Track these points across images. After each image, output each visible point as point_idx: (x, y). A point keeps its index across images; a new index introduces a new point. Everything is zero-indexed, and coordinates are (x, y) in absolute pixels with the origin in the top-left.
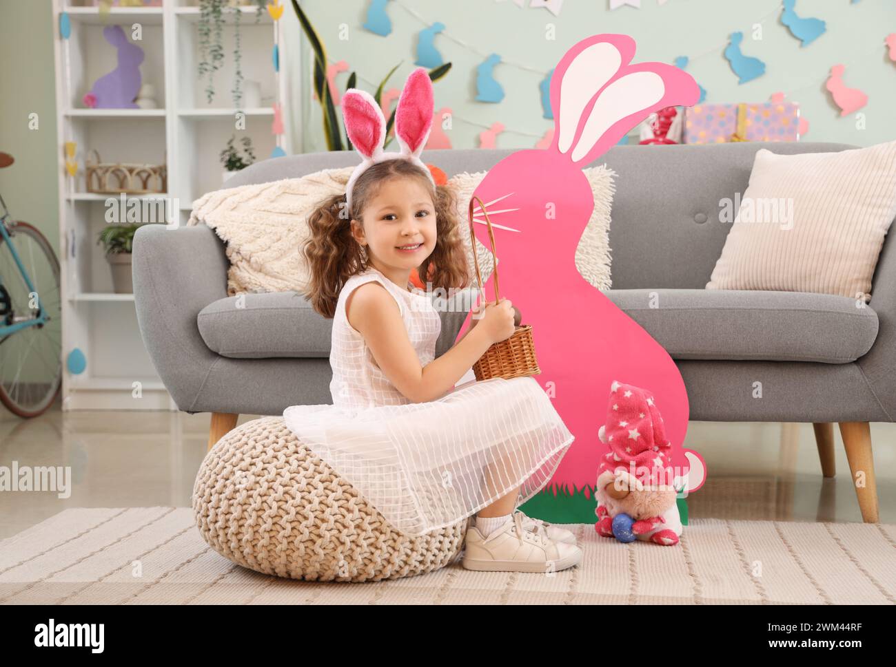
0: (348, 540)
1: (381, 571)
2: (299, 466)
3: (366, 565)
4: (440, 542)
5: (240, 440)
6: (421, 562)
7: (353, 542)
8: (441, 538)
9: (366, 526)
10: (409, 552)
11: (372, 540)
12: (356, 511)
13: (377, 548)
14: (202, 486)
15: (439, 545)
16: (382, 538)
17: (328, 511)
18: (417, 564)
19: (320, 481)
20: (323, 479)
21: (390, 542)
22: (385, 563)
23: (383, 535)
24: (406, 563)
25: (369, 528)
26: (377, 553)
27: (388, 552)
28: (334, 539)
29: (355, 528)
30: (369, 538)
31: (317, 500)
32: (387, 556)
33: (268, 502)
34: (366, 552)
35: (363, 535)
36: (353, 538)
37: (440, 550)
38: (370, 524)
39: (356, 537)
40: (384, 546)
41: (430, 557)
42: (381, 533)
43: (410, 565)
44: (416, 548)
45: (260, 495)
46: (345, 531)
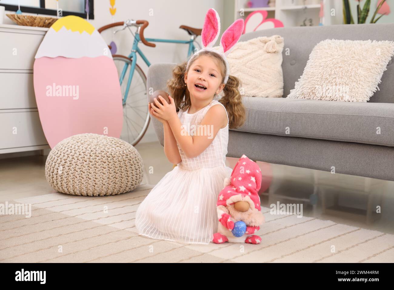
0: (106, 184)
1: (119, 191)
2: (83, 160)
3: (114, 190)
4: (136, 177)
5: (62, 149)
6: (132, 185)
7: (108, 183)
8: (136, 175)
9: (110, 177)
10: (127, 182)
11: (114, 181)
12: (106, 173)
13: (116, 184)
14: (49, 172)
15: (136, 178)
16: (117, 180)
17: (97, 175)
18: (131, 186)
19: (92, 165)
20: (93, 164)
21: (120, 181)
22: (120, 188)
23: (117, 179)
24: (127, 186)
25: (112, 178)
26: (117, 185)
27: (120, 184)
28: (101, 184)
29: (107, 179)
30: (113, 181)
31: (92, 172)
32: (120, 185)
33: (75, 175)
34: (113, 186)
35: (110, 180)
36: (108, 182)
37: (137, 179)
38: (112, 176)
39: (108, 181)
40: (118, 183)
41: (134, 182)
42: (116, 178)
43: (128, 187)
44: (129, 181)
45: (73, 168)
46: (104, 181)
